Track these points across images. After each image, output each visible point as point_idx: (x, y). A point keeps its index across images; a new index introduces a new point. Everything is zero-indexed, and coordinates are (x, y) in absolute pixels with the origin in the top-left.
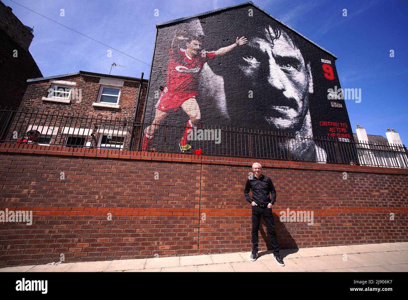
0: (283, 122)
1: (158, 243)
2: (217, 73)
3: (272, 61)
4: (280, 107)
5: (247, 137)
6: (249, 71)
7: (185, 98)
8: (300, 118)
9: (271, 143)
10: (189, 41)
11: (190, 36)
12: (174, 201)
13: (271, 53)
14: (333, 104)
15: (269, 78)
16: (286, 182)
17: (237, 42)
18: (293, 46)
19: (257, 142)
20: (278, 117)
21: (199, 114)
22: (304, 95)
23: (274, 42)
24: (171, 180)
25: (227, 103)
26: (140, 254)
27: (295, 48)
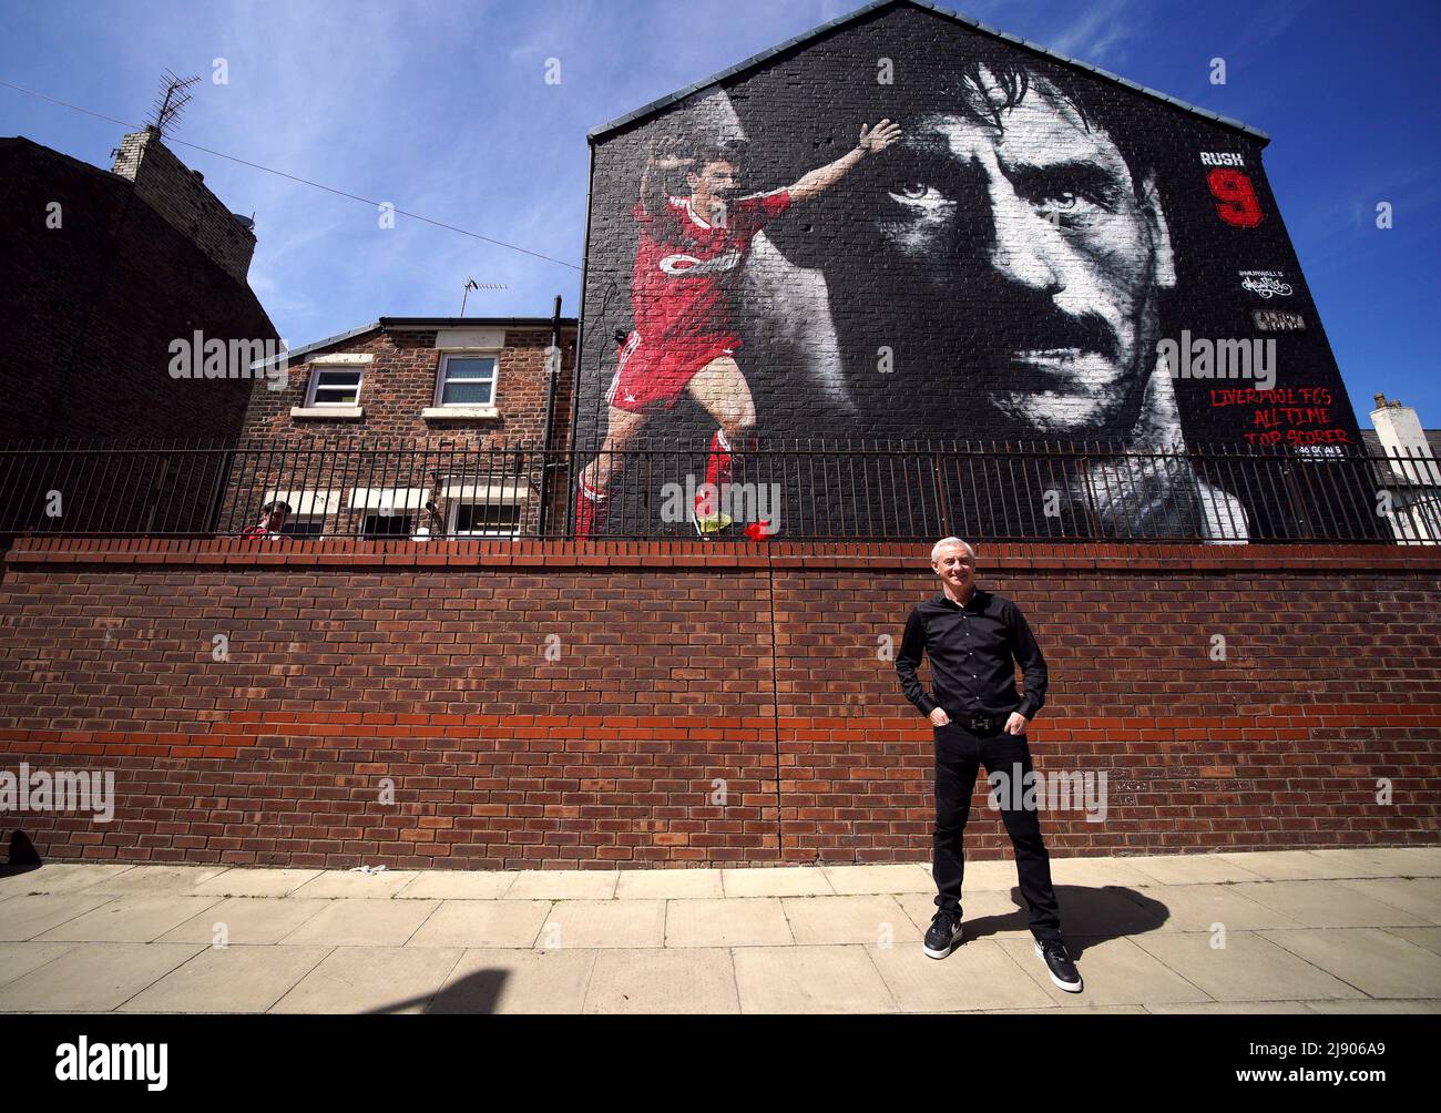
0: (1060, 407)
1: (651, 826)
2: (801, 260)
3: (1001, 190)
4: (1047, 352)
5: (926, 470)
6: (914, 239)
7: (698, 361)
8: (1128, 385)
9: (1021, 485)
10: (697, 169)
11: (698, 151)
12: (691, 695)
13: (995, 160)
14: (1263, 319)
15: (992, 251)
16: (1087, 619)
17: (864, 142)
18: (1081, 121)
19: (968, 486)
20: (1040, 392)
21: (750, 407)
22: (1139, 298)
23: (1002, 119)
24: (675, 628)
25: (843, 359)
26: (599, 856)
27: (1090, 128)
